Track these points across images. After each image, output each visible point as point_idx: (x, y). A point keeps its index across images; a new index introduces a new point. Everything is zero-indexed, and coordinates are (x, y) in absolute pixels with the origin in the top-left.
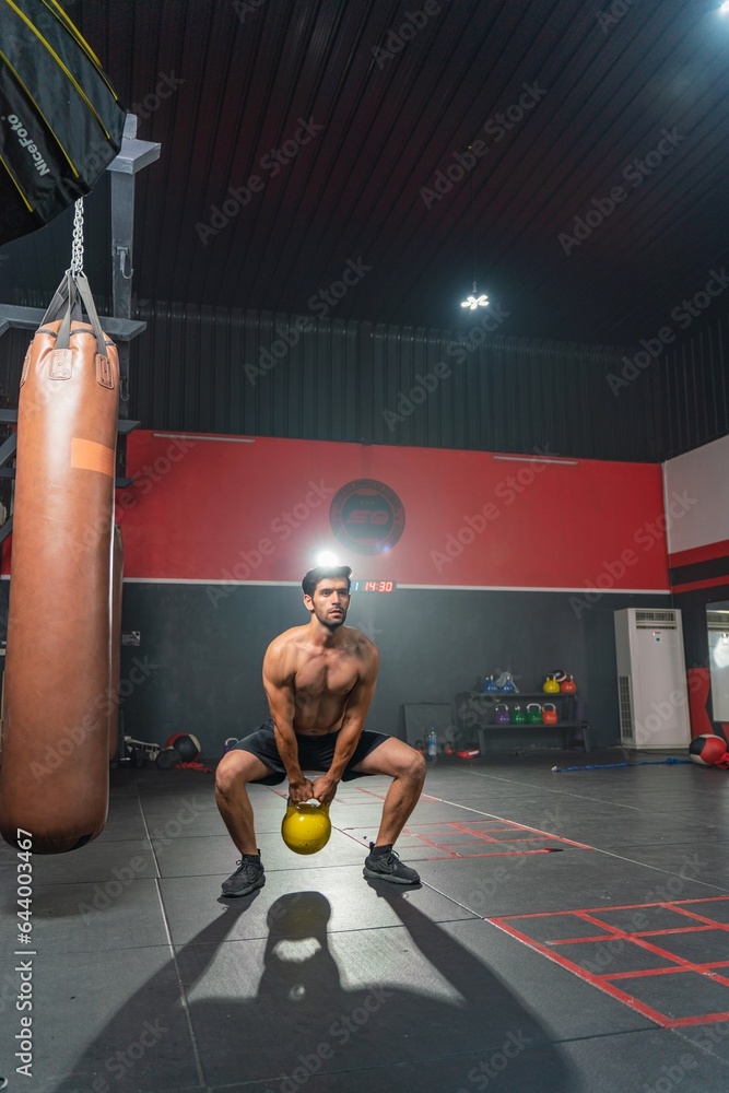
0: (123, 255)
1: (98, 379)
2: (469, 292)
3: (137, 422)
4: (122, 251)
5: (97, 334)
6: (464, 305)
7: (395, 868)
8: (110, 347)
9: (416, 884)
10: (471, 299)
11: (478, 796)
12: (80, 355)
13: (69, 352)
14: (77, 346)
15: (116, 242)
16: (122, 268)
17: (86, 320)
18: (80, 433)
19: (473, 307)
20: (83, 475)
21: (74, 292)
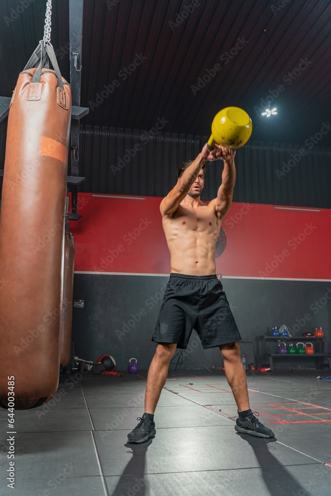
0: (76, 58)
1: (58, 102)
3: (84, 178)
4: (75, 56)
5: (58, 76)
6: (263, 114)
7: (257, 426)
8: (66, 85)
9: (272, 438)
10: (268, 110)
11: (280, 390)
12: (47, 86)
13: (40, 85)
14: (44, 80)
15: (72, 49)
16: (75, 65)
17: (51, 67)
18: (46, 134)
19: (268, 116)
20: (47, 161)
21: (45, 54)
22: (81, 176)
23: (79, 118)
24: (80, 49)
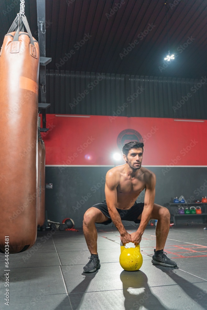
0: (42, 25)
1: (31, 53)
2: (167, 54)
3: (50, 104)
4: (41, 23)
5: (30, 37)
6: (165, 59)
7: (166, 260)
8: (36, 42)
10: (168, 56)
11: (180, 237)
12: (23, 43)
13: (19, 42)
14: (21, 39)
15: (39, 19)
16: (42, 30)
18: (24, 75)
19: (169, 60)
20: (25, 92)
21: (21, 22)
22: (48, 103)
23: (45, 65)
24: (44, 19)
